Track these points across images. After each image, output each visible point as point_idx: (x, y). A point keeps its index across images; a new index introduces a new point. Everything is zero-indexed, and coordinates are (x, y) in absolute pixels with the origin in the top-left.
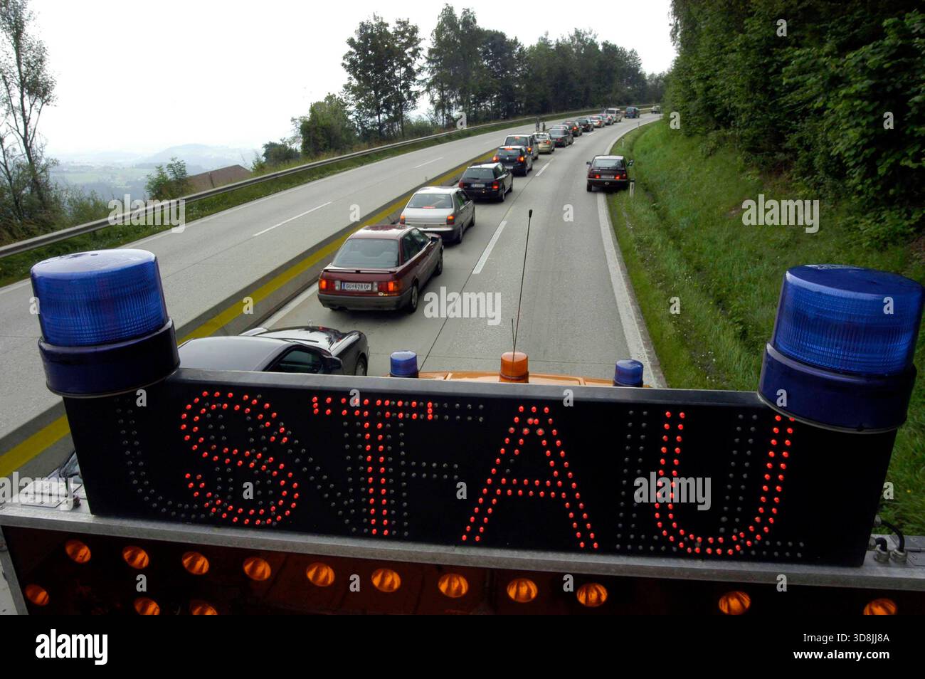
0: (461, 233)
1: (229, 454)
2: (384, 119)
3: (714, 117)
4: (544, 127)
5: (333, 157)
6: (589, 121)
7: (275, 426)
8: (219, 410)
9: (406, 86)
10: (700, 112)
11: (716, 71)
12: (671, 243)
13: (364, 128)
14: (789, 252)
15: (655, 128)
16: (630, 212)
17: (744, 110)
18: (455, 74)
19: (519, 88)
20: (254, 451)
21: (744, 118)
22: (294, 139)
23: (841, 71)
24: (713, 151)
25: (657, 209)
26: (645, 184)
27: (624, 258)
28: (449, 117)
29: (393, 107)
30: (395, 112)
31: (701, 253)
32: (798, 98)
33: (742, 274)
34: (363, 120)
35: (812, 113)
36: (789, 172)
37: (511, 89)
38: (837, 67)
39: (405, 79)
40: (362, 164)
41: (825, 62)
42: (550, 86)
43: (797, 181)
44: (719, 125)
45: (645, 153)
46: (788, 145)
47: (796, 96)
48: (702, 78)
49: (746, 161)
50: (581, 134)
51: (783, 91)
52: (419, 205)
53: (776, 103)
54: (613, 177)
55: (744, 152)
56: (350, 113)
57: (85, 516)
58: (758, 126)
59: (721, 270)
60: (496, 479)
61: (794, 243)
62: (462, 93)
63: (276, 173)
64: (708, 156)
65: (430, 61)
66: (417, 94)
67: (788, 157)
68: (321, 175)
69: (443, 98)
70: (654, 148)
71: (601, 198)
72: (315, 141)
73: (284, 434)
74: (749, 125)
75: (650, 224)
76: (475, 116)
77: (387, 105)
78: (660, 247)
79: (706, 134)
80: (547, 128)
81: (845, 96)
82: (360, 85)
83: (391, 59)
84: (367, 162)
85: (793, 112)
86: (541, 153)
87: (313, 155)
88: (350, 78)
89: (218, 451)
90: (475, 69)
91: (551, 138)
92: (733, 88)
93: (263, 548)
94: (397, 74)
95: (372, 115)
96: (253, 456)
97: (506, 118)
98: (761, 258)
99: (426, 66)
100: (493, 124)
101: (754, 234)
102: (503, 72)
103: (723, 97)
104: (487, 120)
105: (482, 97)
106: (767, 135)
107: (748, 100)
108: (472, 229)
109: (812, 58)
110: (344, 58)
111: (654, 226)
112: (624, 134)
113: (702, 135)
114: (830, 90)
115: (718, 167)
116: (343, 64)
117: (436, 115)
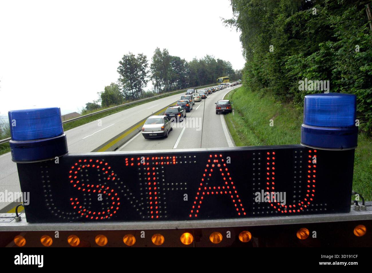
0: (167, 133)
1: (90, 188)
2: (134, 91)
3: (262, 83)
4: (197, 91)
5: (115, 106)
6: (214, 88)
7: (110, 173)
8: (86, 168)
9: (143, 78)
10: (256, 82)
11: (261, 66)
12: (251, 131)
13: (126, 95)
14: (296, 131)
15: (240, 89)
16: (234, 121)
17: (273, 80)
18: (161, 73)
19: (187, 77)
20: (100, 185)
21: (273, 82)
22: (99, 100)
23: (306, 62)
24: (263, 96)
25: (244, 119)
26: (238, 110)
27: (233, 138)
28: (160, 89)
29: (138, 86)
30: (139, 88)
31: (263, 134)
32: (292, 73)
33: (280, 141)
34: (126, 92)
35: (298, 79)
36: (292, 101)
37: (184, 78)
38: (305, 61)
39: (142, 76)
40: (126, 109)
41: (300, 60)
42: (198, 76)
43: (296, 104)
44: (264, 86)
45: (237, 99)
46: (291, 91)
47: (291, 73)
48: (256, 69)
49: (275, 99)
50: (212, 93)
51: (286, 72)
52: (149, 123)
53: (284, 76)
54: (226, 108)
55: (274, 95)
56: (120, 89)
57: (24, 224)
58: (279, 85)
59: (271, 140)
60: (202, 187)
61: (298, 128)
62: (165, 80)
63: (91, 114)
64: (261, 98)
65: (151, 68)
66: (147, 81)
67: (291, 95)
68: (110, 114)
69: (157, 82)
70: (240, 97)
71: (222, 116)
72: (107, 101)
73: (114, 176)
74: (275, 85)
75: (242, 125)
76: (170, 88)
77: (135, 85)
78: (246, 133)
79: (259, 90)
80: (198, 92)
81: (309, 72)
82: (125, 79)
83: (137, 68)
84: (128, 108)
85: (291, 79)
86: (196, 102)
87: (106, 106)
88: (120, 76)
89: (85, 187)
90: (169, 71)
91: (200, 95)
92: (268, 72)
93: (104, 230)
94: (139, 74)
95: (129, 90)
96: (100, 187)
97: (182, 89)
98: (286, 134)
99: (150, 70)
100: (177, 91)
101: (282, 126)
102: (180, 71)
103: (264, 75)
104: (175, 90)
105: (173, 81)
106: (283, 88)
107: (274, 76)
108: (172, 131)
109: (296, 59)
110: (118, 69)
111: (243, 125)
112: (228, 92)
113: (258, 90)
114: (303, 70)
115: (265, 102)
116: (117, 71)
117: (155, 89)
